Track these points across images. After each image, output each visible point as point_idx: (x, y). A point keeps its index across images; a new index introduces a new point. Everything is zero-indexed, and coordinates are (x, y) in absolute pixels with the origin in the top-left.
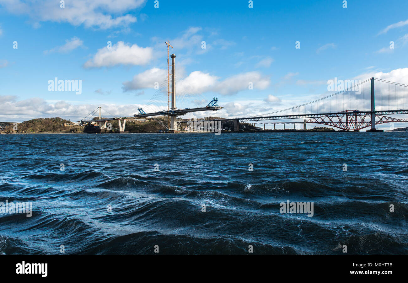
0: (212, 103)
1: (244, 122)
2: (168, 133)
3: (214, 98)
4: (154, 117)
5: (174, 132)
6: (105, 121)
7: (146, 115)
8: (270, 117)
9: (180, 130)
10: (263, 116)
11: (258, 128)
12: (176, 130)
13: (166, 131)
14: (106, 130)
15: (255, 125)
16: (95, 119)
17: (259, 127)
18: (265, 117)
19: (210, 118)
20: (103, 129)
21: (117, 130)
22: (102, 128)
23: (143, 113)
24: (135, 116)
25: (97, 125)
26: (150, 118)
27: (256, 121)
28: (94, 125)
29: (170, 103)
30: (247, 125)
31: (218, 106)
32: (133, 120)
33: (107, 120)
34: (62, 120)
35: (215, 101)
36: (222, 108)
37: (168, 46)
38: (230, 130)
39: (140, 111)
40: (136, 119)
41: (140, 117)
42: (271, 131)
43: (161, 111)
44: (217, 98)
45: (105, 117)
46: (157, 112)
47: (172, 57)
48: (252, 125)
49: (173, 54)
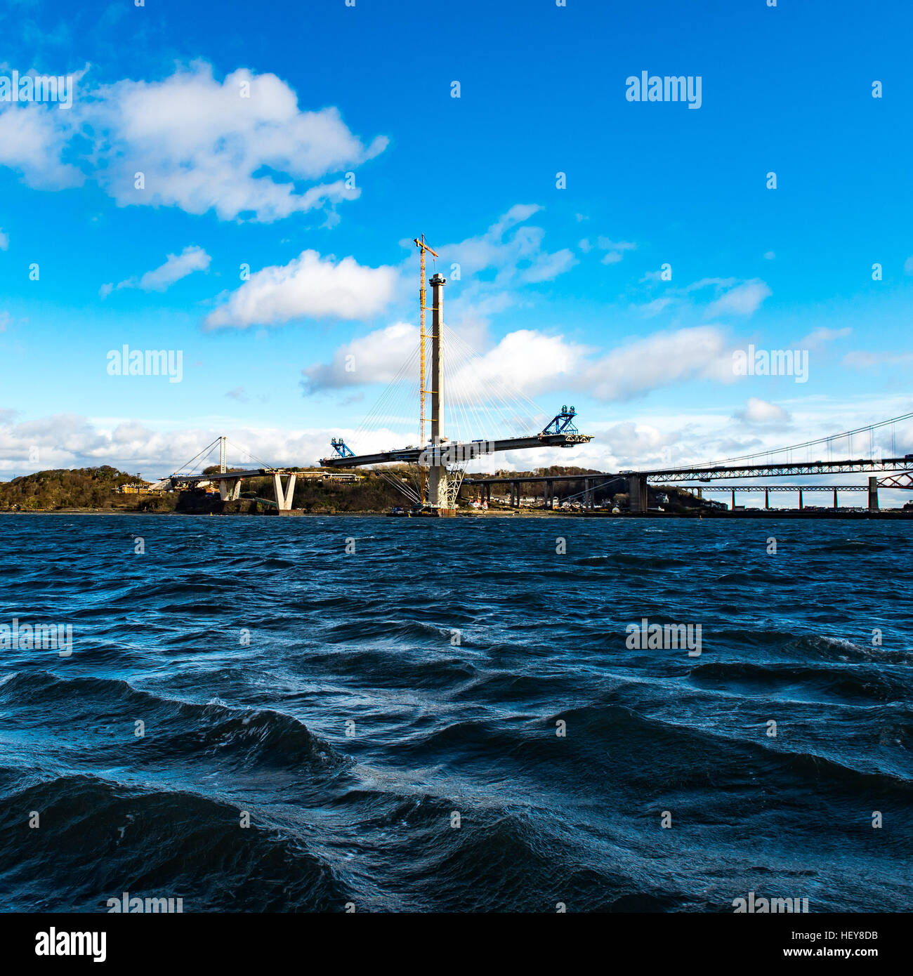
0: (557, 423)
1: (666, 484)
2: (420, 515)
3: (564, 409)
4: (379, 465)
5: (439, 513)
6: (236, 479)
7: (356, 461)
8: (751, 468)
9: (457, 506)
10: (727, 465)
11: (710, 502)
12: (446, 507)
13: (414, 510)
14: (239, 506)
15: (700, 495)
16: (209, 473)
17: (713, 500)
18: (732, 469)
19: (555, 471)
20: (230, 502)
21: (271, 506)
22: (227, 499)
23: (347, 453)
24: (322, 462)
25: (213, 490)
26: (370, 471)
27: (702, 480)
28: (205, 490)
29: (428, 424)
30: (673, 492)
31: (575, 433)
32: (318, 474)
33: (243, 477)
34: (117, 475)
35: (566, 416)
36: (588, 439)
37: (421, 252)
38: (616, 510)
39: (338, 450)
40: (327, 474)
41: (338, 466)
42: (753, 513)
43: (401, 446)
44: (573, 409)
45: (239, 467)
46: (387, 451)
47: (435, 283)
48: (692, 495)
49: (436, 276)
